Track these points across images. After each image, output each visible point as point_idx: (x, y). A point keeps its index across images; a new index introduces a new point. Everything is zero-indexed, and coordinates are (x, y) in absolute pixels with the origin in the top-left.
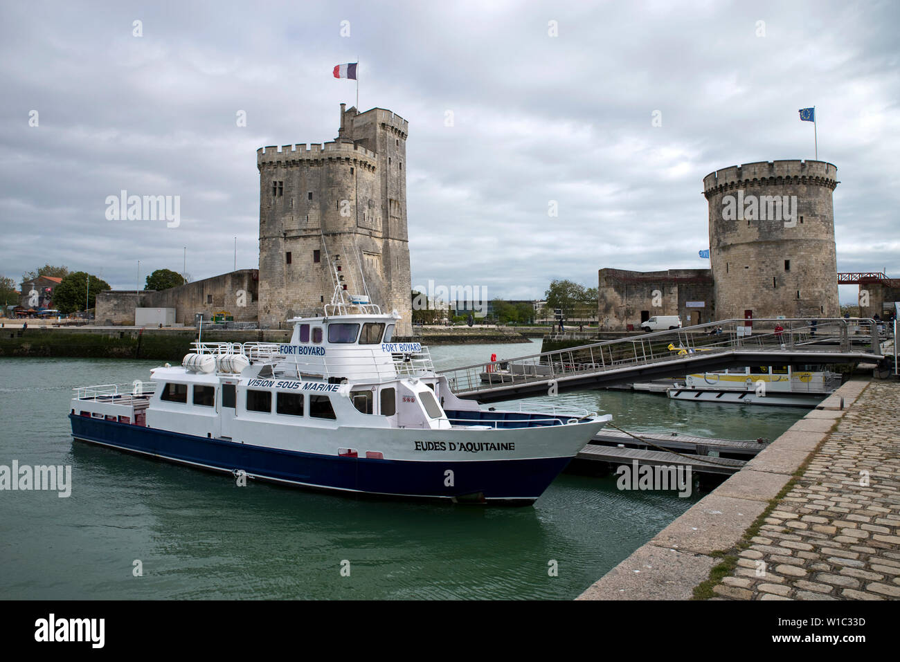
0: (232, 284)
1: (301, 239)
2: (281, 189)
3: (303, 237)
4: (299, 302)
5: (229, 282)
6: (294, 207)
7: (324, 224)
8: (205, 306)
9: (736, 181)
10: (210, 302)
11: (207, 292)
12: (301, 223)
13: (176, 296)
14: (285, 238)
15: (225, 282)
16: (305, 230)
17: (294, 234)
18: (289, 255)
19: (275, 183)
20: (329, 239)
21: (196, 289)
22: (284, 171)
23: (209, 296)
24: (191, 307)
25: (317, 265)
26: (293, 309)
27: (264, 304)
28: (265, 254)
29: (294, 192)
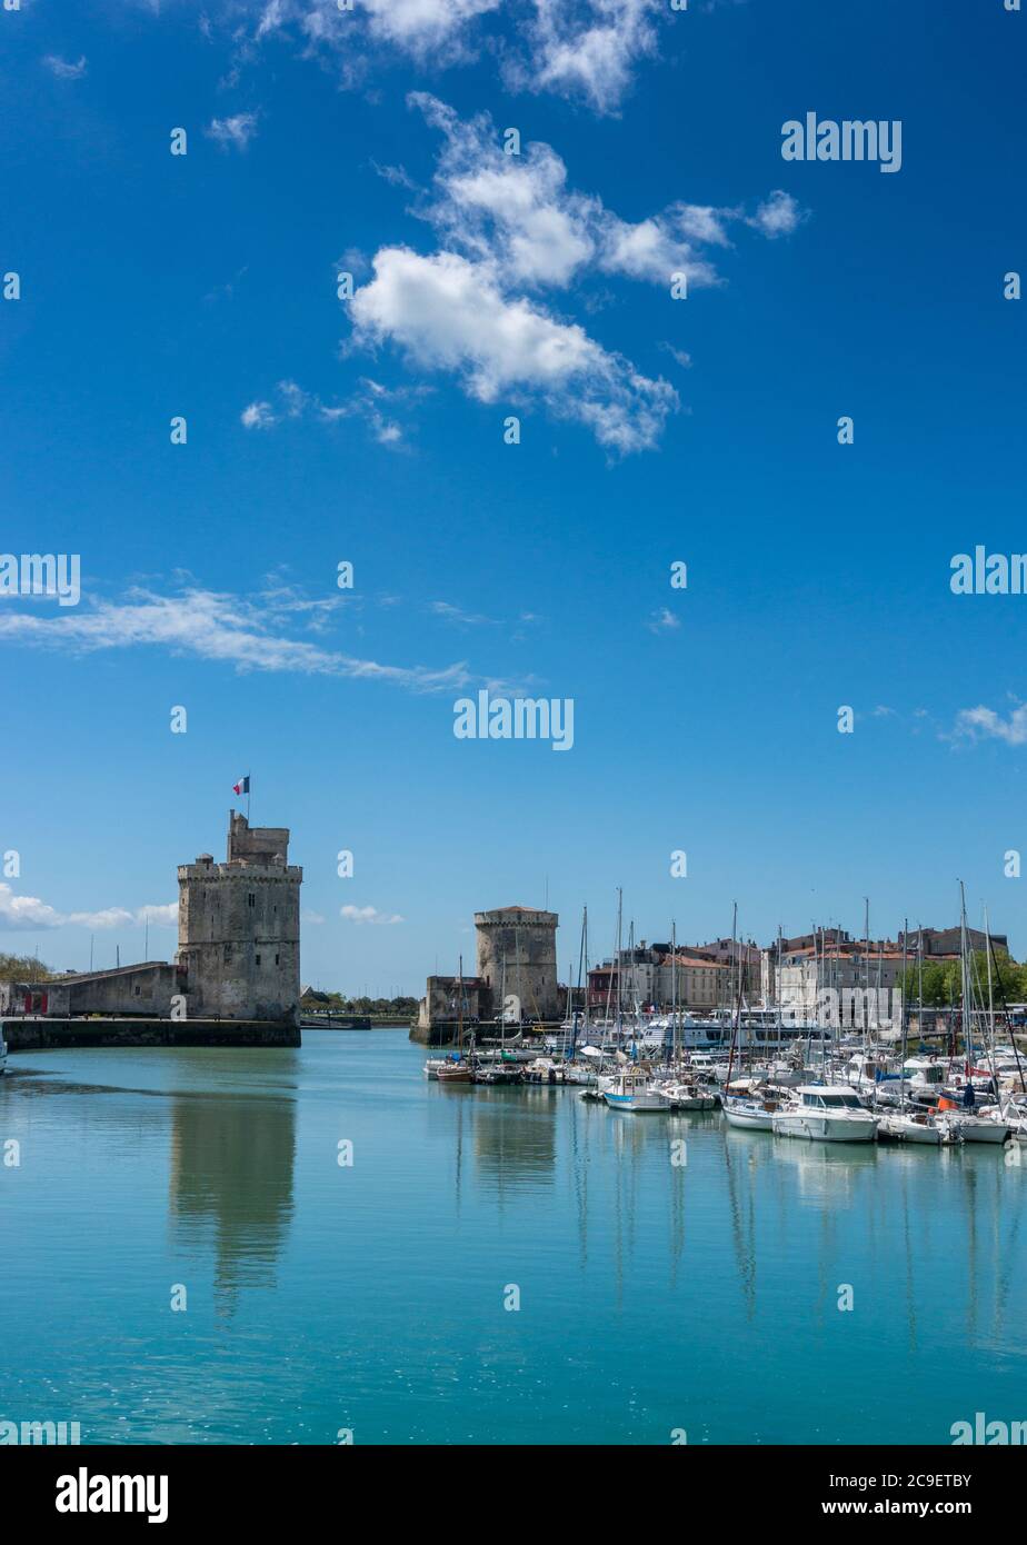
0: (162, 977)
1: (270, 945)
2: (254, 900)
3: (272, 943)
4: (267, 997)
5: (158, 975)
6: (265, 917)
7: (284, 933)
8: (131, 998)
10: (138, 994)
11: (136, 983)
12: (270, 932)
13: (101, 987)
14: (255, 943)
15: (154, 974)
16: (272, 937)
17: (263, 940)
18: (258, 957)
19: (251, 894)
20: (289, 946)
21: (123, 980)
22: (256, 885)
23: (138, 988)
24: (117, 998)
25: (278, 967)
26: (261, 1003)
27: (241, 998)
28: (242, 956)
29: (265, 905)
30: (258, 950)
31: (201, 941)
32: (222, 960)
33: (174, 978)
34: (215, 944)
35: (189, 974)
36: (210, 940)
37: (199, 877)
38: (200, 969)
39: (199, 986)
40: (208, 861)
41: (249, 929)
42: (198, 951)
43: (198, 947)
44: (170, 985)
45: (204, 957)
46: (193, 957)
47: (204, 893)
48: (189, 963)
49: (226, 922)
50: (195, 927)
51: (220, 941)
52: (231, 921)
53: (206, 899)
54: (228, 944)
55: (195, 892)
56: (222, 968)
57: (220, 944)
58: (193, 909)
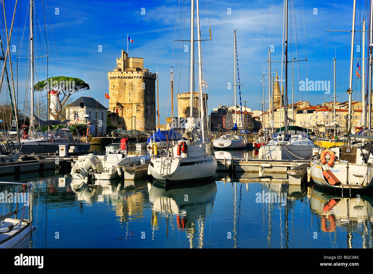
30: (147, 106)
31: (124, 103)
33: (116, 117)
35: (119, 116)
39: (123, 121)
46: (120, 109)
47: (125, 83)
48: (119, 111)
49: (137, 95)
50: (121, 97)
51: (134, 103)
52: (139, 95)
53: (126, 86)
54: (138, 104)
55: (121, 83)
56: (136, 114)
57: (134, 104)
58: (120, 90)
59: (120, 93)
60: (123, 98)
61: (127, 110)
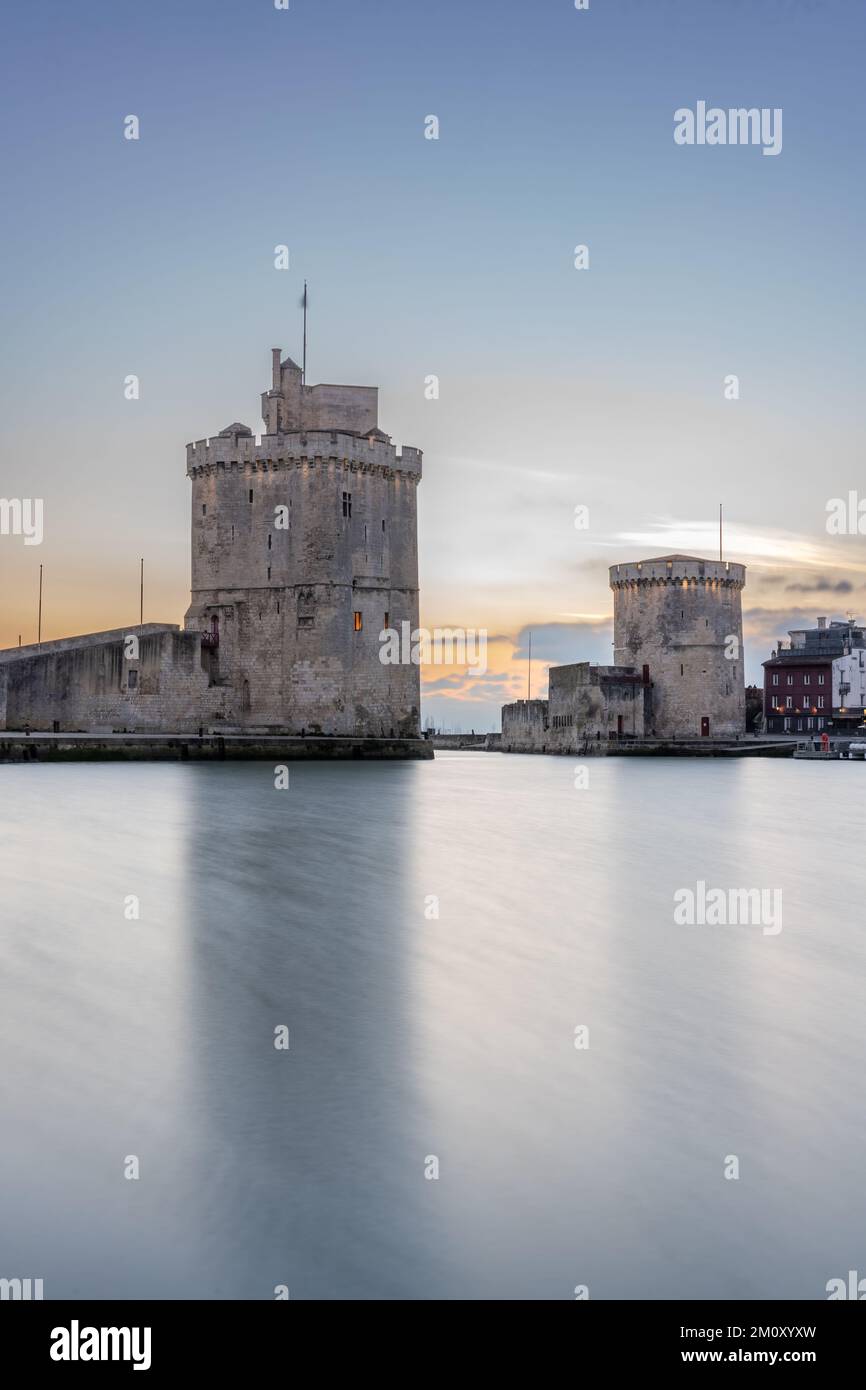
0: (175, 653)
1: (375, 593)
2: (350, 505)
3: (378, 590)
4: (371, 694)
5: (169, 648)
6: (368, 540)
7: (395, 573)
8: (123, 692)
9: (698, 577)
10: (132, 685)
11: (130, 664)
12: (376, 568)
14: (354, 588)
15: (161, 646)
16: (378, 579)
17: (366, 584)
18: (359, 616)
19: (345, 494)
21: (106, 656)
23: (134, 673)
24: (97, 693)
26: (364, 705)
27: (334, 695)
28: (334, 612)
29: (368, 516)
30: (359, 602)
31: (246, 585)
32: (291, 620)
33: (198, 654)
34: (277, 589)
35: (222, 649)
36: (265, 583)
37: (240, 460)
38: (244, 638)
39: (242, 672)
40: (241, 433)
41: (345, 561)
42: (239, 604)
43: (239, 596)
44: (190, 669)
45: (252, 615)
46: (228, 616)
47: (251, 491)
48: (220, 627)
49: (301, 547)
50: (232, 558)
51: (287, 585)
52: (311, 545)
53: (254, 504)
54: (306, 590)
55: (231, 490)
56: (294, 636)
57: (287, 590)
58: (228, 524)
59: (228, 539)
60: (241, 561)
61: (257, 623)
